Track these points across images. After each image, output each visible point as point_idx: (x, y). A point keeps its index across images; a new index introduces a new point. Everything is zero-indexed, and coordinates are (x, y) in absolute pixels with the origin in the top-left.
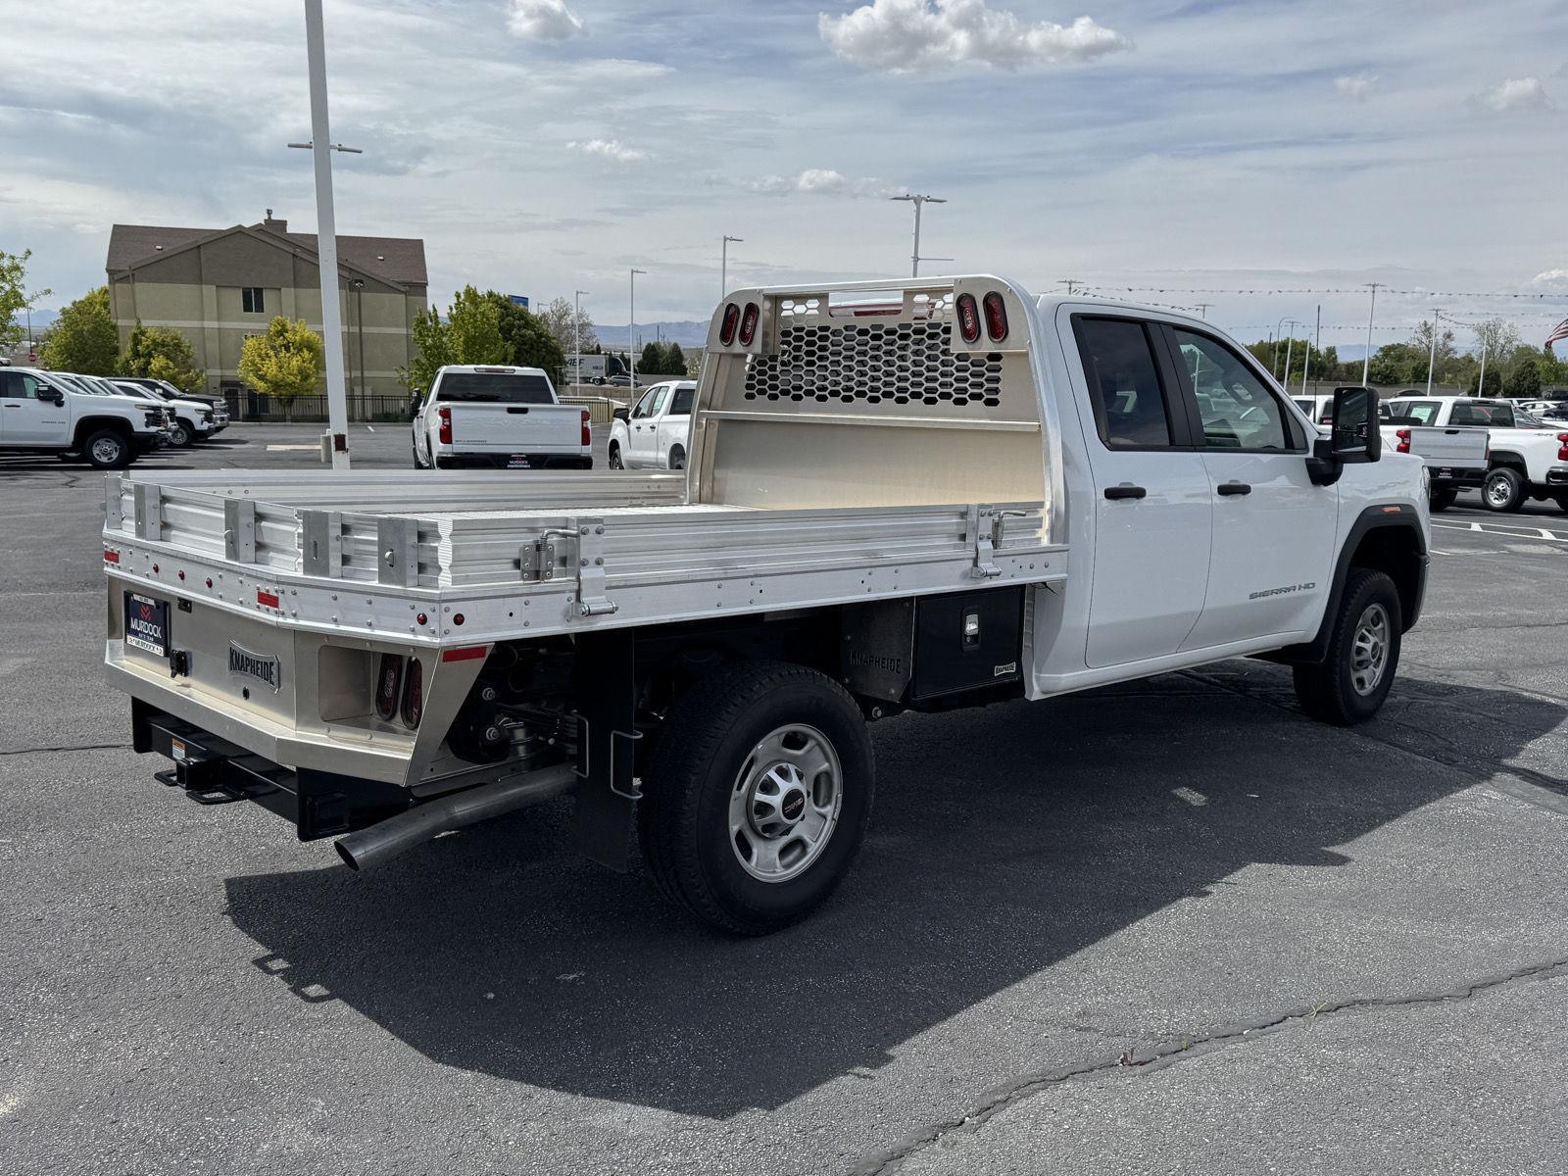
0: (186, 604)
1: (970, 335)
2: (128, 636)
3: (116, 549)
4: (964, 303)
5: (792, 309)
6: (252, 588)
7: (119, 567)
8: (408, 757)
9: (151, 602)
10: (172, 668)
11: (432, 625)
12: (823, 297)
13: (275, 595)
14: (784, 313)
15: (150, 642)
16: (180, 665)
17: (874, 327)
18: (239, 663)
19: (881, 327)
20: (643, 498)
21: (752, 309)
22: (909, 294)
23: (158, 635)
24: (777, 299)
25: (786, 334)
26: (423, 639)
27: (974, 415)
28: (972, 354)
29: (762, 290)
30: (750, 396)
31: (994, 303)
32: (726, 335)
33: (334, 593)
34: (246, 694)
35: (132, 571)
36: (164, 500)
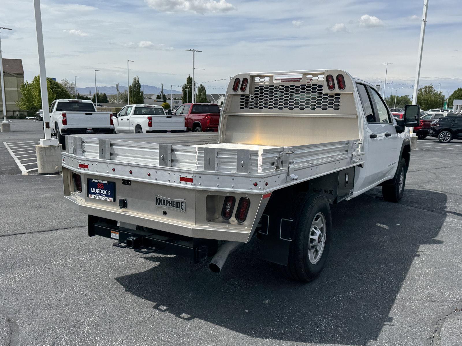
0: (127, 182)
1: (331, 88)
2: (89, 195)
3: (86, 164)
4: (329, 78)
5: (259, 80)
6: (178, 176)
7: (89, 170)
8: (249, 233)
9: (106, 182)
10: (120, 206)
11: (259, 186)
12: (271, 77)
13: (191, 178)
14: (255, 81)
15: (104, 196)
16: (124, 204)
17: (291, 86)
18: (160, 202)
19: (294, 86)
21: (245, 80)
22: (305, 75)
23: (109, 193)
24: (253, 77)
25: (256, 88)
26: (255, 191)
27: (330, 113)
28: (329, 94)
29: (250, 74)
30: (241, 108)
31: (341, 79)
32: (235, 88)
33: (218, 177)
34: (165, 213)
35: (97, 171)
36: (111, 145)
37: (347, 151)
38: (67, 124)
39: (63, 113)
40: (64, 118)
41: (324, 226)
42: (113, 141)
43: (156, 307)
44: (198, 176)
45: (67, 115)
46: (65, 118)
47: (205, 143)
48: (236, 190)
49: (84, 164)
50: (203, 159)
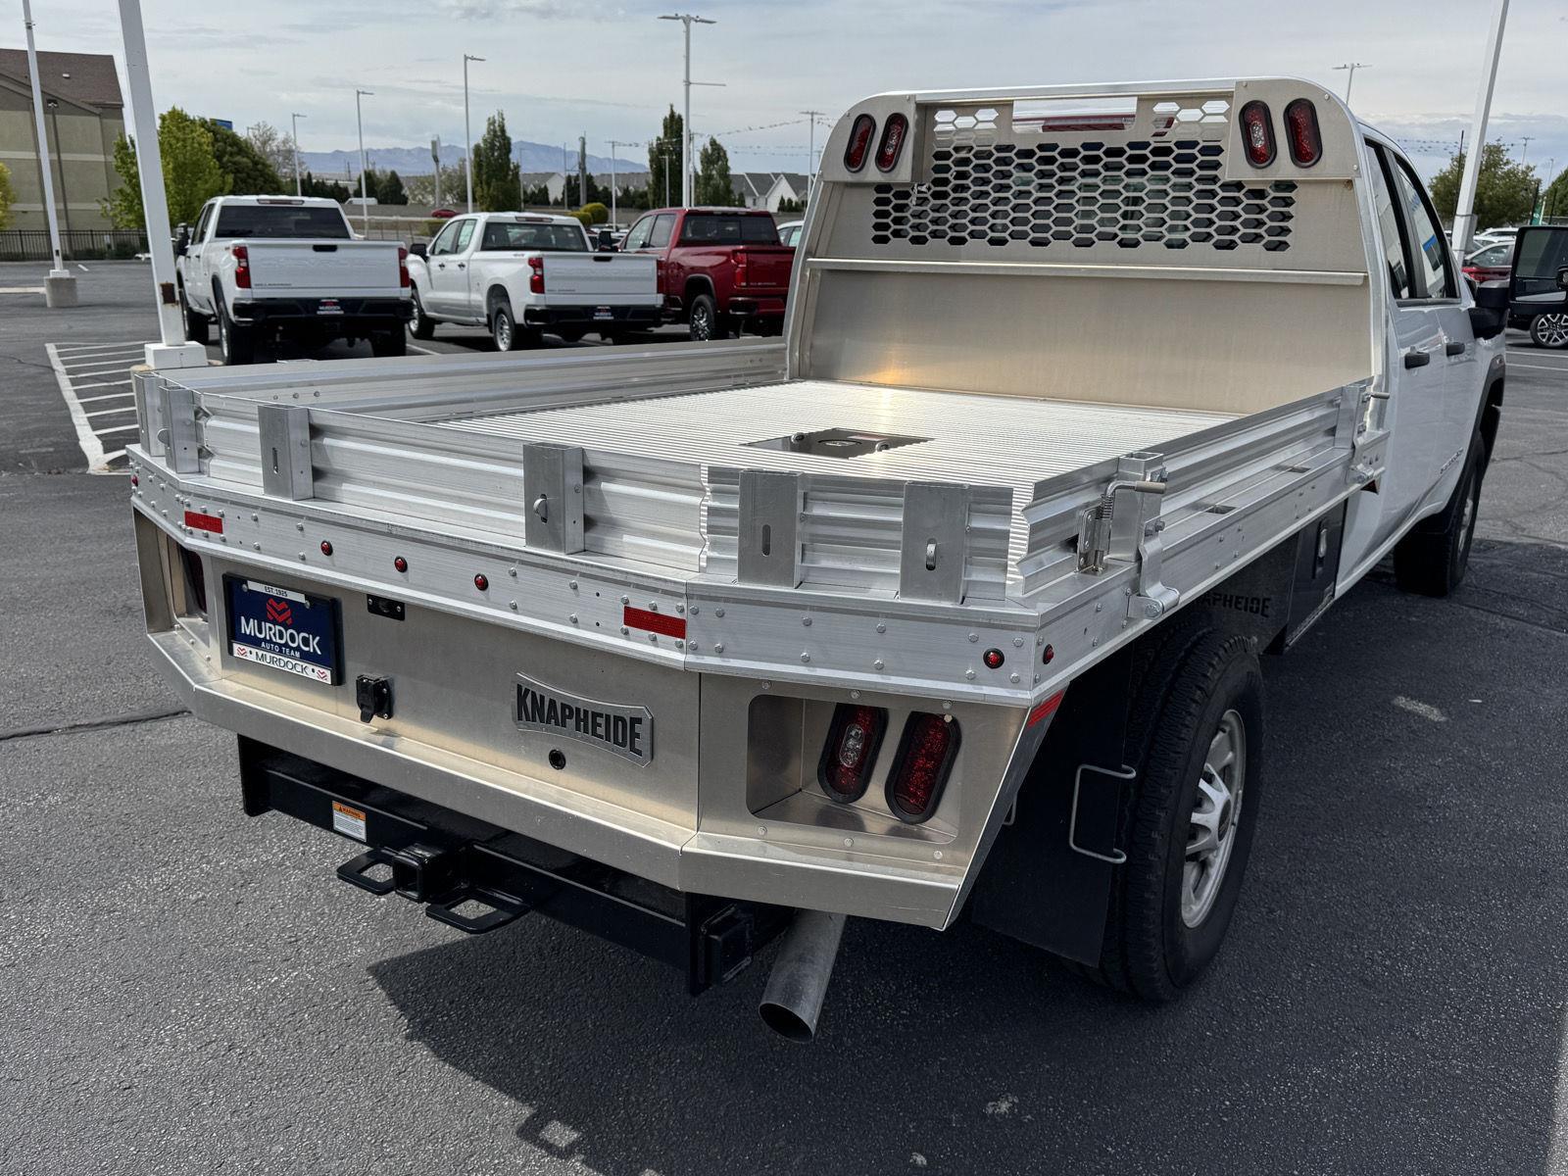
0: (388, 608)
1: (1258, 157)
2: (236, 646)
3: (213, 512)
4: (1253, 114)
5: (953, 122)
6: (613, 602)
7: (224, 540)
8: (956, 884)
9: (300, 598)
10: (361, 706)
11: (1011, 669)
12: (1004, 106)
13: (678, 616)
14: (938, 128)
15: (294, 658)
16: (377, 700)
17: (1086, 146)
18: (534, 709)
19: (1098, 146)
20: (746, 375)
21: (897, 121)
22: (1147, 101)
23: (314, 645)
24: (927, 109)
25: (939, 156)
26: (992, 691)
27: (1249, 262)
28: (1248, 182)
29: (914, 96)
30: (878, 240)
31: (1302, 118)
32: (854, 158)
33: (807, 615)
34: (557, 760)
35: (258, 548)
36: (316, 431)
37: (1332, 431)
38: (253, 285)
39: (235, 245)
40: (239, 262)
41: (1238, 762)
42: (322, 417)
43: (529, 1132)
44: (709, 609)
45: (251, 252)
46: (244, 264)
47: (732, 381)
48: (895, 680)
49: (205, 512)
50: (735, 523)
